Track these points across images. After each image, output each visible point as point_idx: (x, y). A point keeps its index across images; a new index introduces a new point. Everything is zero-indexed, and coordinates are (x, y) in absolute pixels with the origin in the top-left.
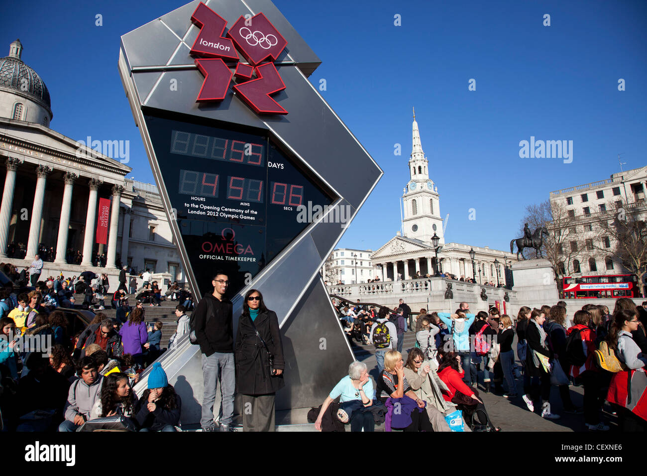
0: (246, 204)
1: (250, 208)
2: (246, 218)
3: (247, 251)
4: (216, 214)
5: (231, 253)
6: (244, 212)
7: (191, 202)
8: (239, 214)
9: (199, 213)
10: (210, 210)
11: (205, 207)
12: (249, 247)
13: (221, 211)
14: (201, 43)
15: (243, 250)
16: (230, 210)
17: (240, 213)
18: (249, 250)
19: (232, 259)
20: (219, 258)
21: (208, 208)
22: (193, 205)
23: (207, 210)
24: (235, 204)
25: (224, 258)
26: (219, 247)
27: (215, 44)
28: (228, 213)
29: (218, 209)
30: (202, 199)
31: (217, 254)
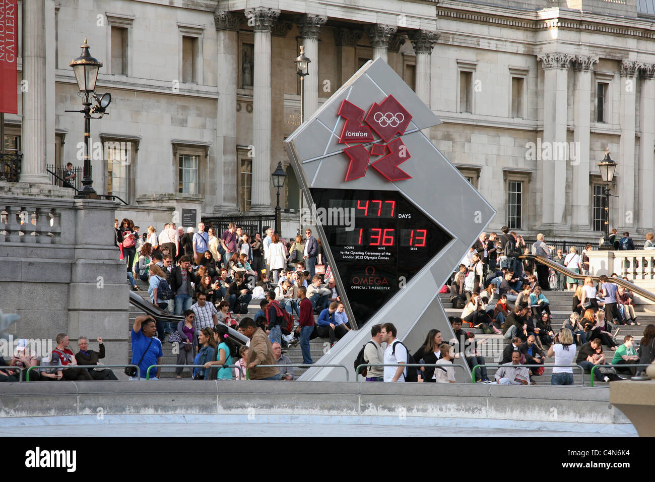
0: (382, 248)
1: (386, 251)
2: (382, 258)
3: (383, 282)
4: (361, 257)
5: (372, 284)
6: (381, 254)
7: (344, 250)
9: (350, 257)
10: (357, 255)
11: (354, 253)
12: (385, 279)
13: (365, 255)
15: (380, 282)
16: (371, 254)
17: (378, 255)
18: (385, 281)
19: (373, 288)
20: (364, 288)
21: (356, 253)
22: (346, 252)
23: (355, 255)
24: (375, 249)
25: (368, 288)
26: (365, 280)
28: (369, 256)
29: (363, 254)
30: (351, 248)
31: (363, 285)
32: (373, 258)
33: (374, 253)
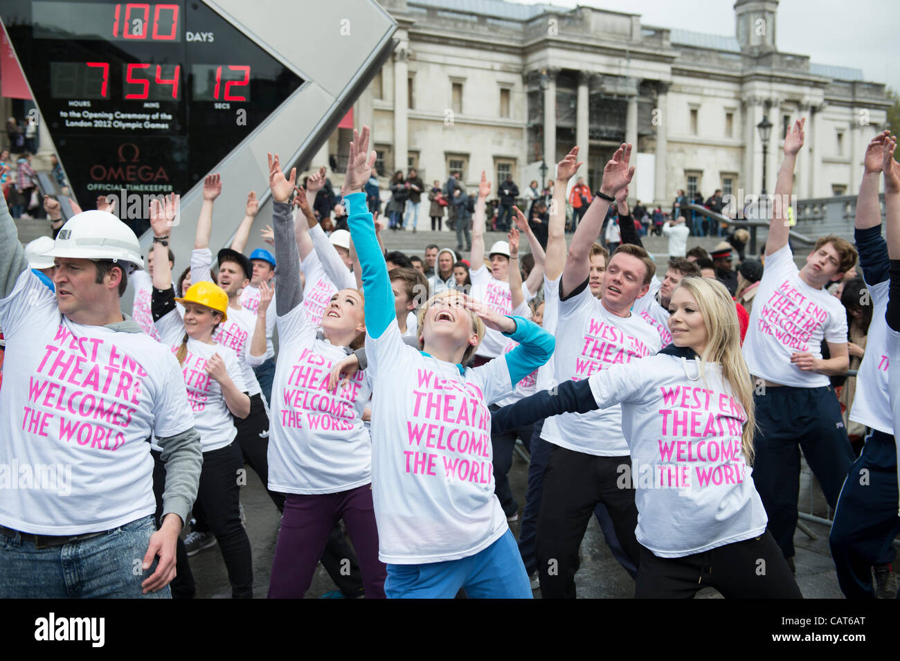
0: (154, 105)
1: (160, 111)
2: (153, 126)
3: (158, 176)
4: (107, 124)
5: (134, 179)
6: (150, 117)
7: (69, 109)
8: (142, 121)
10: (98, 119)
11: (91, 116)
12: (161, 169)
13: (115, 119)
15: (152, 174)
16: (129, 116)
17: (145, 120)
18: (161, 174)
19: (136, 188)
20: (117, 187)
21: (96, 115)
22: (73, 114)
23: (93, 120)
24: (137, 107)
26: (116, 171)
28: (125, 121)
29: (110, 116)
30: (86, 104)
31: (114, 182)
33: (134, 116)
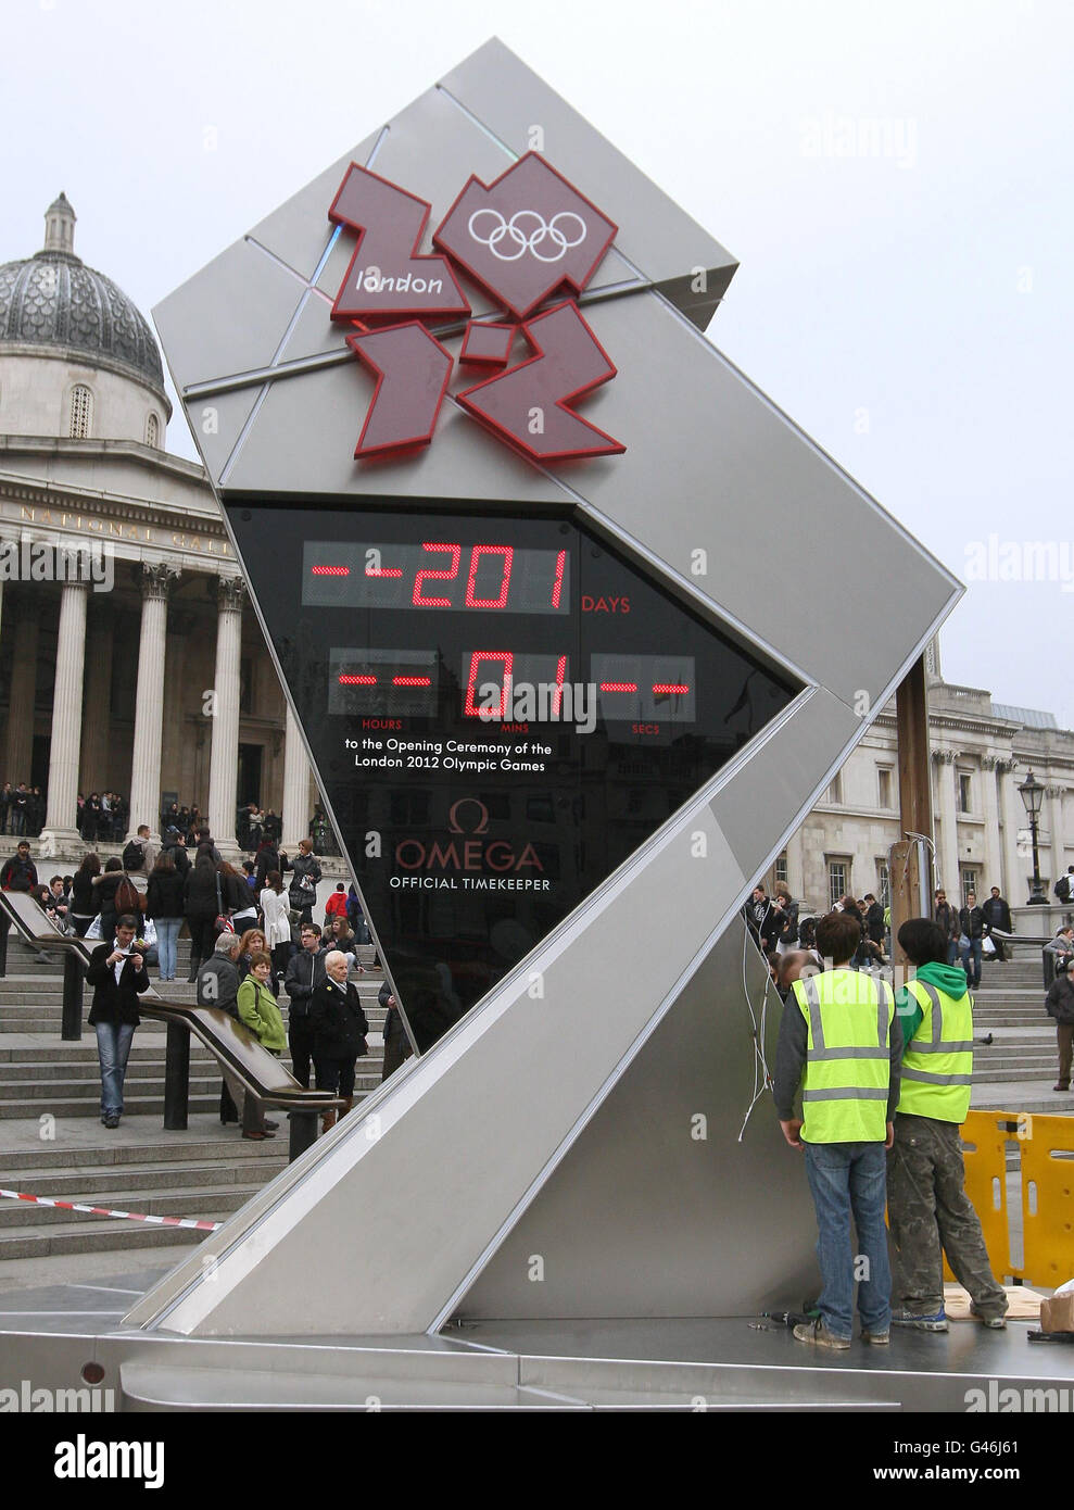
0: (518, 729)
1: (531, 739)
2: (517, 767)
3: (522, 862)
4: (431, 763)
5: (479, 868)
6: (512, 750)
7: (361, 735)
8: (497, 757)
9: (384, 762)
10: (415, 753)
11: (401, 747)
12: (529, 848)
13: (445, 753)
14: (358, 287)
15: (512, 858)
16: (473, 748)
17: (501, 755)
18: (529, 856)
19: (482, 884)
20: (444, 883)
21: (410, 746)
22: (368, 743)
23: (407, 753)
25: (459, 883)
27: (400, 280)
28: (464, 757)
29: (438, 748)
30: (392, 724)
31: (439, 873)
32: (480, 766)
